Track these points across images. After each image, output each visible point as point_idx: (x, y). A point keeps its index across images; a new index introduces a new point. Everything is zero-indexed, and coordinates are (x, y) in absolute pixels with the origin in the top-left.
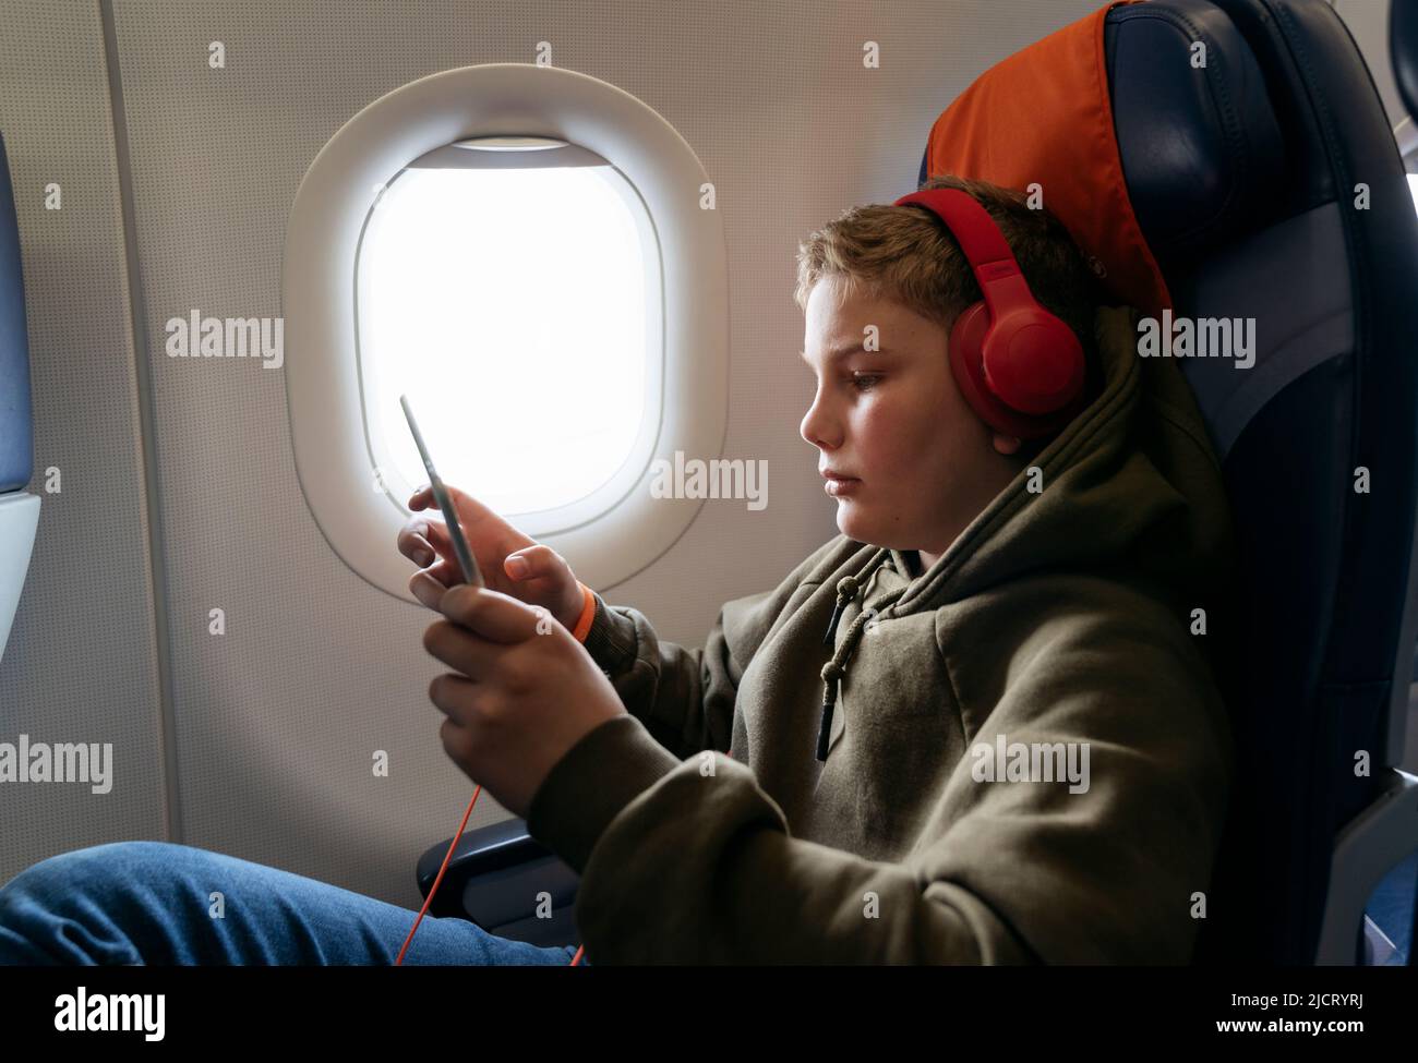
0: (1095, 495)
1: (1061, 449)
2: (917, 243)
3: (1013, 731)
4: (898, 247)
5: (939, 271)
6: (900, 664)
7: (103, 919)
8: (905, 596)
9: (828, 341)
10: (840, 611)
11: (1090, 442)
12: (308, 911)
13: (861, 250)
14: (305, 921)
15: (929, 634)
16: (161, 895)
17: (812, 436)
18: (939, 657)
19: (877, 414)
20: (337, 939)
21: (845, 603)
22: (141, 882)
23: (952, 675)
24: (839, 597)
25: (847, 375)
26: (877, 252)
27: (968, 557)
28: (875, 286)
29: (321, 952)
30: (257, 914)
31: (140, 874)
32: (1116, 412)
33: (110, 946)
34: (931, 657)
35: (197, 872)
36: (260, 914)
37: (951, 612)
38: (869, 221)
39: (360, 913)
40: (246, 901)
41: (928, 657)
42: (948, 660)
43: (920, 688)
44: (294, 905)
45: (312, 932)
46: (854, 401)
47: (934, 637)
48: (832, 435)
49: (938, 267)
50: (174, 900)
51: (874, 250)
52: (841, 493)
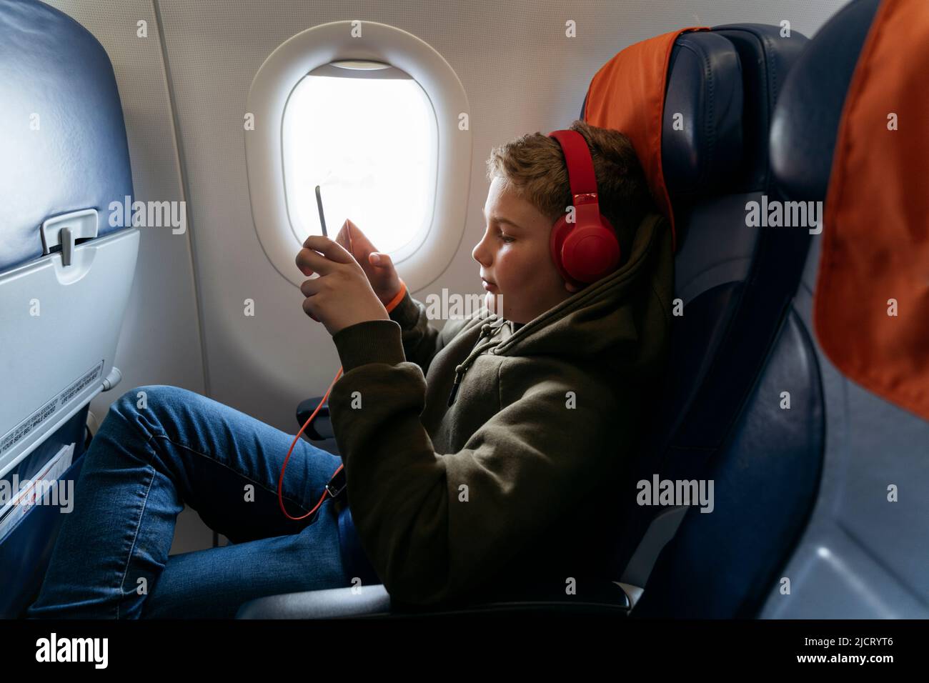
0: (587, 326)
1: (585, 295)
2: (547, 171)
3: (501, 425)
4: (537, 172)
5: (556, 190)
6: (482, 375)
7: (154, 416)
8: (499, 345)
9: (493, 212)
10: (481, 339)
11: (598, 297)
12: (233, 426)
13: (518, 168)
14: (231, 429)
15: (497, 367)
16: (176, 410)
17: (477, 258)
18: (498, 379)
19: (508, 257)
20: (244, 439)
21: (483, 337)
22: (169, 404)
23: (500, 389)
24: (482, 332)
25: (499, 233)
26: (525, 171)
27: (523, 339)
28: (520, 190)
29: (236, 443)
30: (213, 424)
31: (169, 401)
32: (619, 283)
33: (155, 427)
34: (495, 378)
35: (191, 403)
36: (214, 424)
37: (511, 360)
38: (528, 149)
39: (255, 430)
40: (209, 418)
41: (494, 377)
42: (500, 382)
43: (486, 390)
44: (227, 422)
45: (233, 434)
46: (501, 247)
47: (498, 369)
48: (486, 258)
49: (555, 188)
50: (180, 413)
51: (524, 169)
52: (488, 289)
